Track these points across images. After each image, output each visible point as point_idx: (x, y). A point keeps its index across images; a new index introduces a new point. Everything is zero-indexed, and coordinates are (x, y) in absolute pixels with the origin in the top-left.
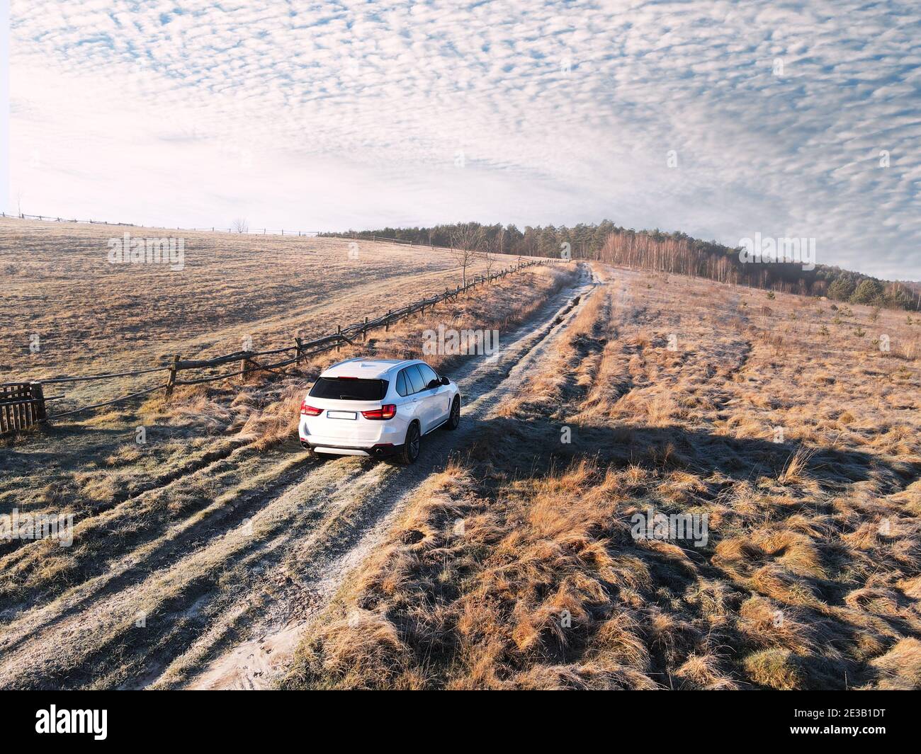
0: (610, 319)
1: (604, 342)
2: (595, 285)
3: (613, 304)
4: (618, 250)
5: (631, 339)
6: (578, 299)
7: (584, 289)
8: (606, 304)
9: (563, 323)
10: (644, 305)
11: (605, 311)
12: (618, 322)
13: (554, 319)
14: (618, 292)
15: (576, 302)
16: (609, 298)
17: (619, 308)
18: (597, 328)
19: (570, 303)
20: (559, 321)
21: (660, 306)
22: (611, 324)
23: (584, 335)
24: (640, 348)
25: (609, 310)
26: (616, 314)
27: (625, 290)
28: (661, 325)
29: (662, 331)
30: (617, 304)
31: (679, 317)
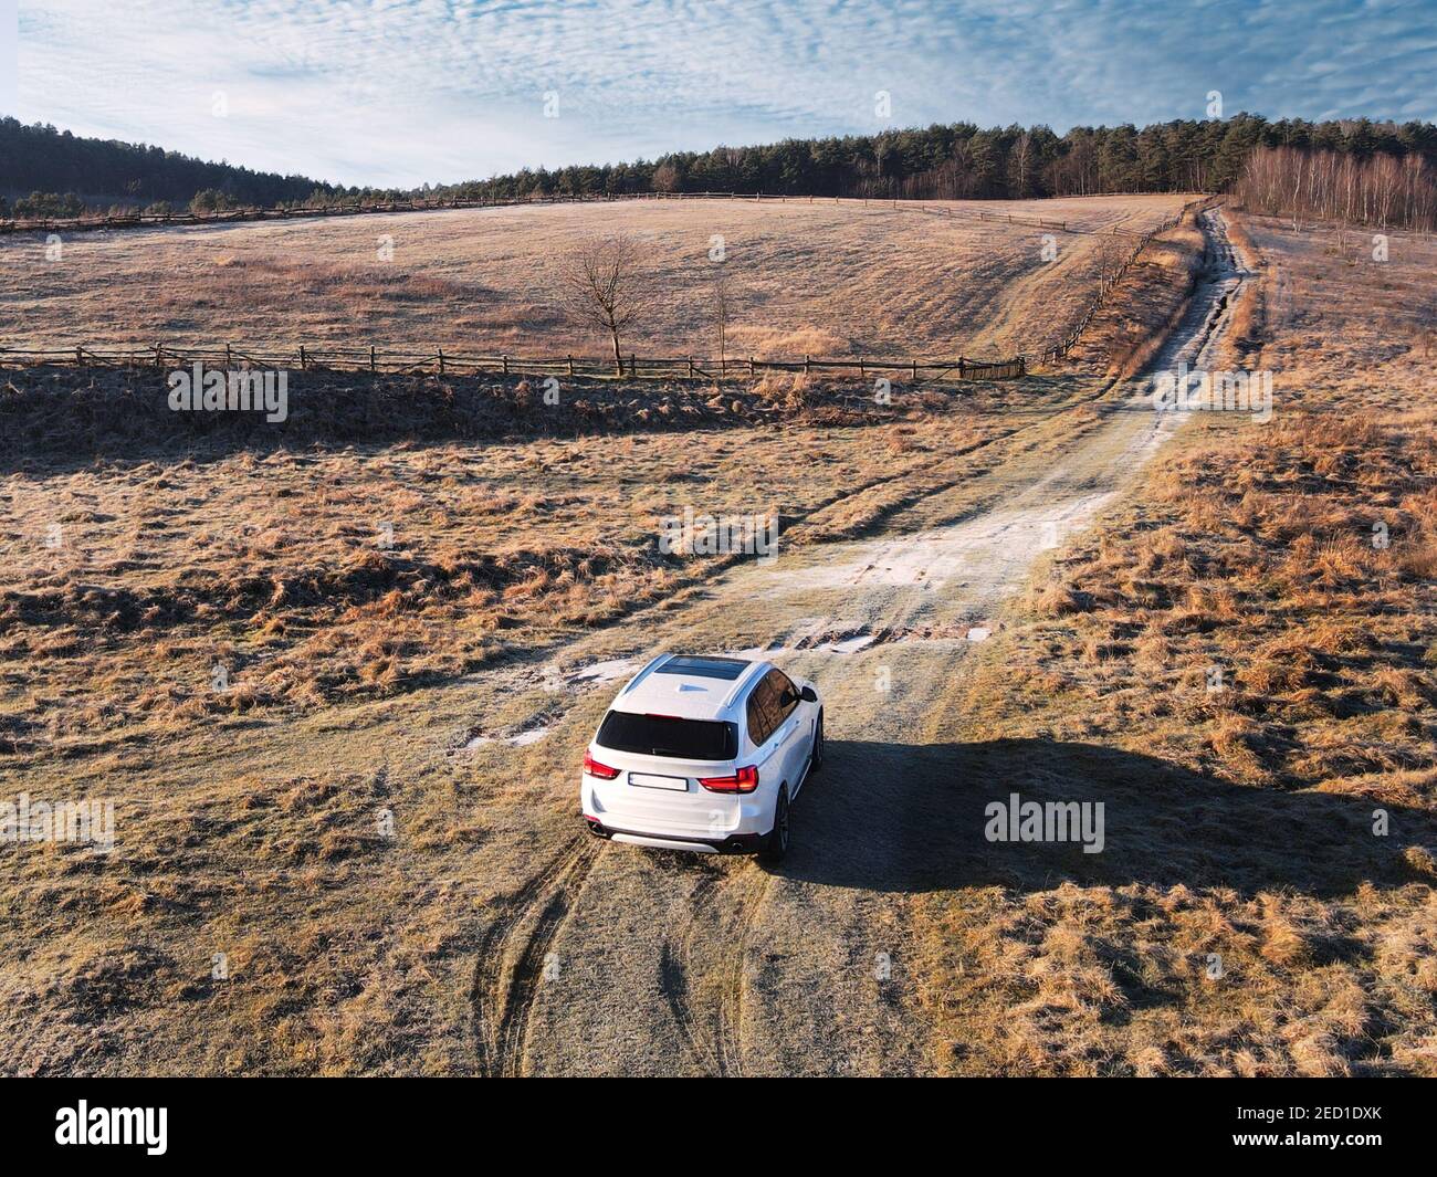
0: (1265, 324)
1: (1262, 344)
2: (1241, 276)
3: (1268, 307)
4: (1272, 186)
5: (1286, 342)
6: (1225, 299)
7: (1229, 283)
8: (1259, 306)
9: (1218, 328)
10: (1305, 306)
11: (1259, 316)
12: (1273, 327)
13: (1206, 326)
14: (1272, 288)
15: (1223, 303)
16: (1263, 298)
17: (1275, 312)
18: (1254, 332)
19: (1216, 305)
20: (1212, 326)
21: (1325, 307)
22: (1266, 329)
23: (1243, 339)
24: (1293, 349)
25: (1263, 313)
26: (1271, 318)
27: (1283, 285)
28: (1320, 329)
29: (1316, 335)
30: (1272, 307)
31: (1344, 321)
